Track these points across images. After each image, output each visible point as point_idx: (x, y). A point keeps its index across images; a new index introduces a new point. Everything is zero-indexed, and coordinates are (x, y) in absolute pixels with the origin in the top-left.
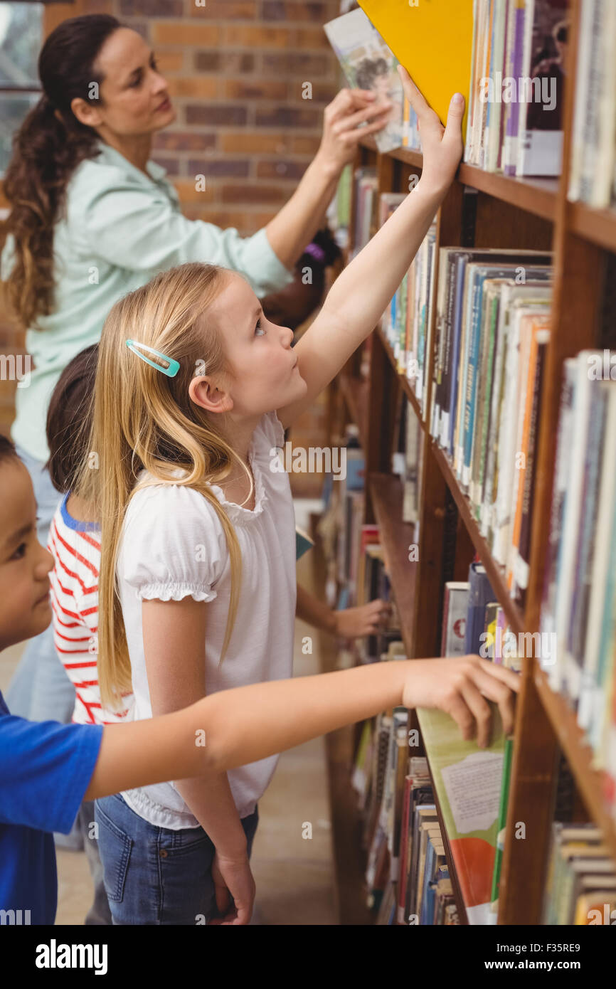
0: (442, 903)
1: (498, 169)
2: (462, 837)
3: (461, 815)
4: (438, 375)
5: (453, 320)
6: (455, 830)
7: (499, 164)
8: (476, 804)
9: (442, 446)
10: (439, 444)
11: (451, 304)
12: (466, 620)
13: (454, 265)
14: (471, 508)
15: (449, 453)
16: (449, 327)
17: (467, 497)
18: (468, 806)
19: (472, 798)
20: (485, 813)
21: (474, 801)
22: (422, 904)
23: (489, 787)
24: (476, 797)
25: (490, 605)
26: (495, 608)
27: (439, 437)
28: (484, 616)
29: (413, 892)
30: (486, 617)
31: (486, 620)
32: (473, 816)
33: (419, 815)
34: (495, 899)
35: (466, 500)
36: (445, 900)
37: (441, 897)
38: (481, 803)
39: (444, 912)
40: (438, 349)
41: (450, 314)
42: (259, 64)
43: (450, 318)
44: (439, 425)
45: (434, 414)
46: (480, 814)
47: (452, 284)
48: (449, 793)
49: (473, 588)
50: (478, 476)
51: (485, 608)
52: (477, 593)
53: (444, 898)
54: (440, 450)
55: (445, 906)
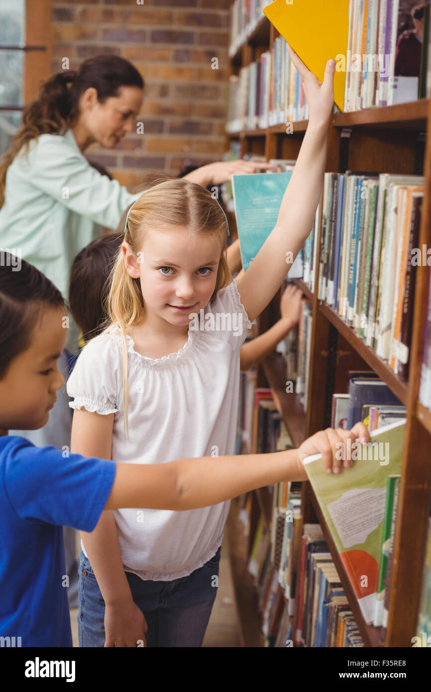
0: (336, 610)
1: (373, 106)
2: (347, 550)
3: (345, 535)
4: (324, 258)
5: (336, 218)
6: (342, 546)
7: (374, 102)
8: (354, 526)
9: (328, 304)
10: (326, 303)
11: (334, 208)
12: (348, 419)
13: (336, 181)
14: (356, 333)
15: (334, 307)
16: (333, 223)
17: (352, 328)
18: (349, 528)
19: (350, 522)
20: (361, 531)
21: (352, 524)
22: (317, 621)
23: (360, 513)
24: (353, 521)
25: (365, 406)
26: (368, 408)
27: (326, 298)
28: (361, 414)
29: (309, 615)
30: (363, 414)
31: (362, 416)
32: (352, 535)
33: (314, 559)
34: (382, 589)
35: (351, 329)
36: (338, 609)
37: (335, 606)
38: (357, 524)
39: (337, 616)
40: (324, 241)
41: (334, 214)
42: (172, 92)
43: (333, 218)
44: (326, 290)
45: (322, 283)
46: (358, 532)
47: (335, 194)
48: (335, 521)
49: (354, 396)
50: (362, 308)
51: (361, 408)
52: (356, 398)
53: (337, 607)
54: (327, 307)
55: (338, 612)
